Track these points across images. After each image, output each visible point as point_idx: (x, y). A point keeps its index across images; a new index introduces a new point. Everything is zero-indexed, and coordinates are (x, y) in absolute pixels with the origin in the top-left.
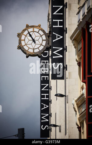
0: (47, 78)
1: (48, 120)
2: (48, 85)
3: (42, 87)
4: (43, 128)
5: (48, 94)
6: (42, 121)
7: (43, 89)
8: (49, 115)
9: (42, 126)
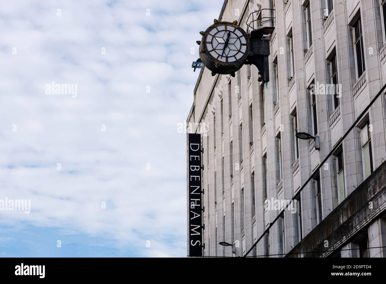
0: (197, 178)
1: (199, 234)
2: (199, 187)
3: (191, 190)
4: (193, 243)
5: (199, 200)
6: (192, 234)
7: (192, 193)
8: (201, 227)
9: (192, 241)
